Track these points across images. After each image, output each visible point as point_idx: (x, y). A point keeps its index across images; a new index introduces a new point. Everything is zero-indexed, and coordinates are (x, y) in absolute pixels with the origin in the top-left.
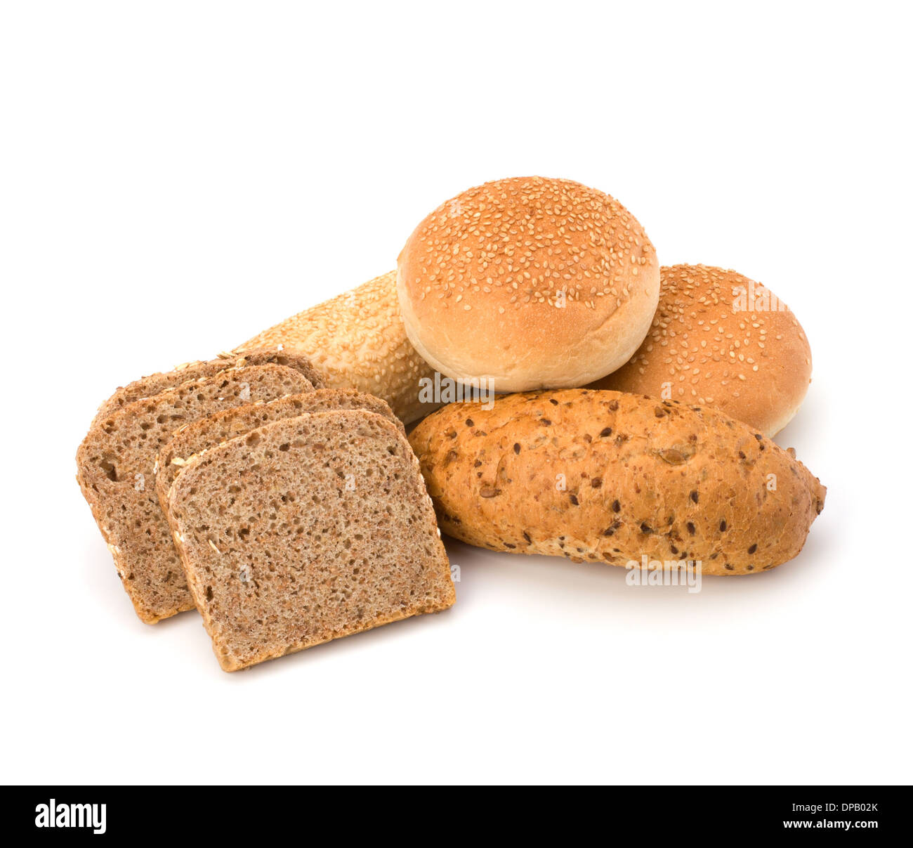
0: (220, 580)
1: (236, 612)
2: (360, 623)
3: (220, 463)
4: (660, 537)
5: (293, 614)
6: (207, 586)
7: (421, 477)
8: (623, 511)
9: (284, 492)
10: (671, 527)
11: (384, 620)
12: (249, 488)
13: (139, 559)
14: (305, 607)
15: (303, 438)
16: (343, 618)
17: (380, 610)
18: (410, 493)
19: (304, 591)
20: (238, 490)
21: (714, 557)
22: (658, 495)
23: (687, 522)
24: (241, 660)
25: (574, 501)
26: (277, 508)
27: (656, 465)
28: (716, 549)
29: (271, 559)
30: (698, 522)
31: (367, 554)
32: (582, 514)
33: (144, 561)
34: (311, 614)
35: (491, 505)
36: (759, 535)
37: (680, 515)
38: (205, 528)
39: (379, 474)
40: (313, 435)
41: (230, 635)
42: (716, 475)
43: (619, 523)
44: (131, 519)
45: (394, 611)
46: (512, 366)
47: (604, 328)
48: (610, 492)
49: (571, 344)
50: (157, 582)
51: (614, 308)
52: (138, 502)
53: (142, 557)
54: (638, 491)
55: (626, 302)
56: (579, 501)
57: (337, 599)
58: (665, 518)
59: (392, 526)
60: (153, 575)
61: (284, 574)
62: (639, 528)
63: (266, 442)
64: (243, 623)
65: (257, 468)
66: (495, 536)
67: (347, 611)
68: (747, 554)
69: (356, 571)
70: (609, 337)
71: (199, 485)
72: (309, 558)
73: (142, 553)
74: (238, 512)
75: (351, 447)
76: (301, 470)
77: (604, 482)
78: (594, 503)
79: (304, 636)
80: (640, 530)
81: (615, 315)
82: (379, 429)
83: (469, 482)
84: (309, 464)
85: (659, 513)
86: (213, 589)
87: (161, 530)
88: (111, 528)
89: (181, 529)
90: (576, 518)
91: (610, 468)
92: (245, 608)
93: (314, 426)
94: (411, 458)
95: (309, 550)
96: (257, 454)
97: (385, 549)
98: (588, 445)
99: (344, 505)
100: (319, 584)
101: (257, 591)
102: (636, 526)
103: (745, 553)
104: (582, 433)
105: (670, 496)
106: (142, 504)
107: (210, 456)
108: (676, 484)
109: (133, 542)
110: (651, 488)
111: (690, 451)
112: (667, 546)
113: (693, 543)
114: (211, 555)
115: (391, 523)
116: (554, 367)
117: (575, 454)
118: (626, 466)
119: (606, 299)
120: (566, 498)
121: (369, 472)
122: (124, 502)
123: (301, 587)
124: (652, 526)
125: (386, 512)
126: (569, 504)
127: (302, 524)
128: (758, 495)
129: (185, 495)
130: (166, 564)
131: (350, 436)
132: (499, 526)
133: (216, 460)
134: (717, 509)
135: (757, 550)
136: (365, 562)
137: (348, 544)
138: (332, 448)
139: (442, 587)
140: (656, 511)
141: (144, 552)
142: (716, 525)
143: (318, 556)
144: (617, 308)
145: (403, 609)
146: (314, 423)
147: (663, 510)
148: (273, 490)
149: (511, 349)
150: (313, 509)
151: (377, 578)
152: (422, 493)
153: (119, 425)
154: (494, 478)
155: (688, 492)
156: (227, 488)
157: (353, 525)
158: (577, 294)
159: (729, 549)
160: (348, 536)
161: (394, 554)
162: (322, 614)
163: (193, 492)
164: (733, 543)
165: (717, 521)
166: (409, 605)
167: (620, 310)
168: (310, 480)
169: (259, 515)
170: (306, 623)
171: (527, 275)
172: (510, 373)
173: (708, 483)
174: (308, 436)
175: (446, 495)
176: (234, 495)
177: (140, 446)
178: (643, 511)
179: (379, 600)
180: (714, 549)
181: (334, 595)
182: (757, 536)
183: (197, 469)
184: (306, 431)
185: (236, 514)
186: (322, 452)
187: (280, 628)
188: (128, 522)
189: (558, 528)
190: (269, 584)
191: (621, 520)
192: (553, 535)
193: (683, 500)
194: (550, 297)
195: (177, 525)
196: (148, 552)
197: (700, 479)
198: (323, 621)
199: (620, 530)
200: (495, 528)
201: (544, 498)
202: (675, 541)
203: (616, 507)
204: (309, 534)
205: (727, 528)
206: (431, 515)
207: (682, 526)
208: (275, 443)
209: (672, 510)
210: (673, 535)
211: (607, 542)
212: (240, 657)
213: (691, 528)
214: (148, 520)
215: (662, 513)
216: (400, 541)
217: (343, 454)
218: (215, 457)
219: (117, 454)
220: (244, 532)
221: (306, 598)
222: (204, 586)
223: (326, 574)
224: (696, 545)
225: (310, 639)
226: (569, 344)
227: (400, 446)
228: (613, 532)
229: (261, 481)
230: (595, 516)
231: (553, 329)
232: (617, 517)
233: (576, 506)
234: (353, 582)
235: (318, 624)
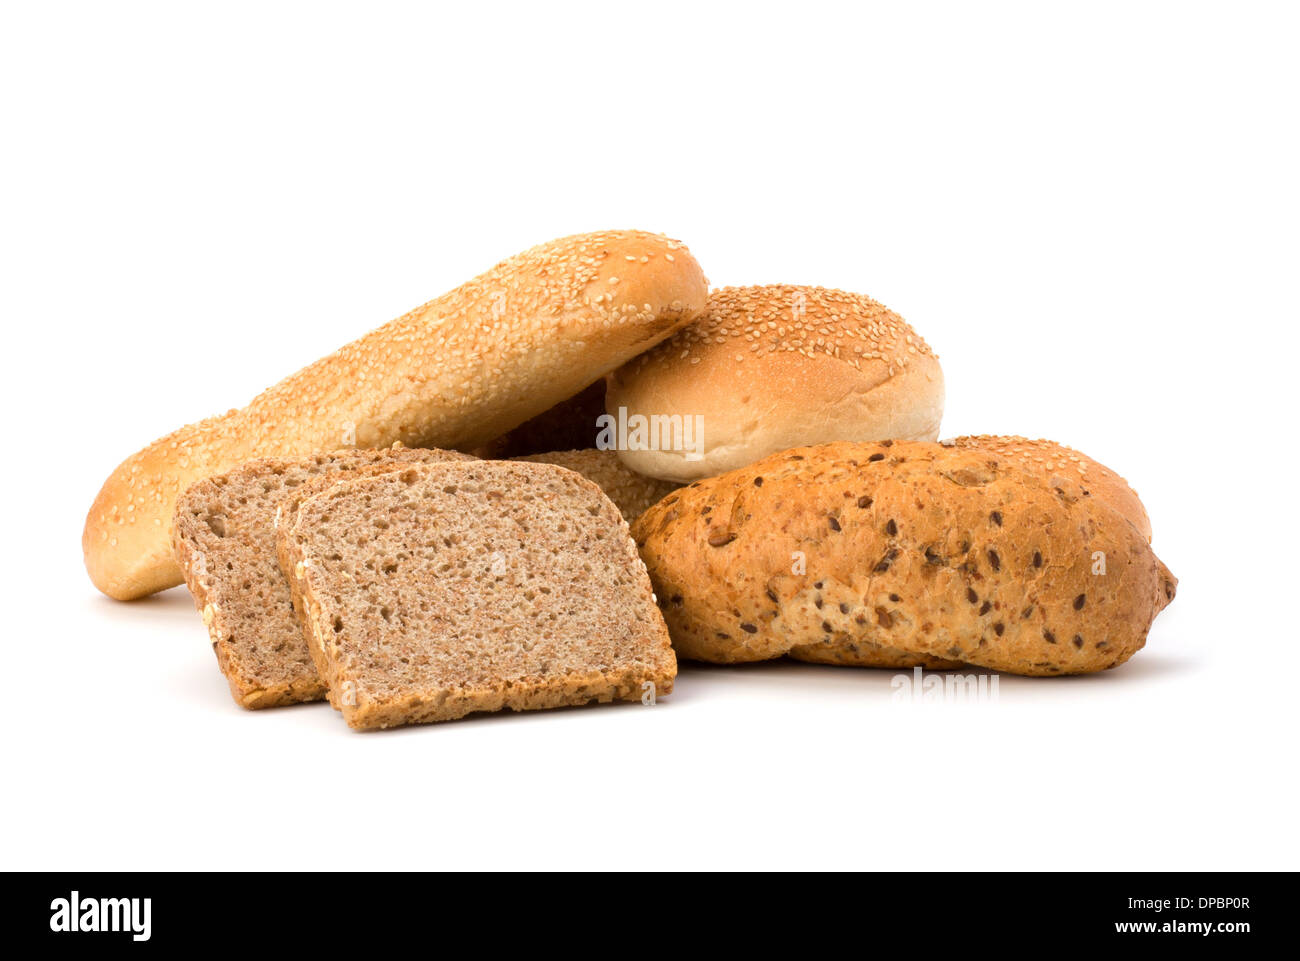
0: (352, 611)
1: (373, 646)
2: (543, 677)
3: (363, 495)
4: (953, 571)
5: (451, 658)
6: (335, 615)
7: (632, 541)
8: (900, 533)
9: (447, 535)
10: (966, 556)
11: (576, 678)
12: (399, 524)
13: (242, 624)
14: (468, 652)
15: (474, 484)
16: (519, 669)
17: (572, 667)
18: (616, 555)
19: (467, 636)
20: (385, 526)
21: (1027, 613)
22: (948, 512)
23: (988, 549)
24: (375, 698)
25: (836, 527)
26: (436, 550)
27: (944, 485)
28: (1029, 596)
29: (424, 599)
30: (1002, 549)
31: (556, 609)
32: (846, 541)
33: (250, 626)
34: (475, 661)
35: (724, 557)
36: (1087, 579)
37: (978, 539)
38: (337, 557)
39: (575, 531)
40: (488, 483)
41: (362, 669)
42: (1025, 497)
43: (896, 550)
44: (238, 578)
45: (590, 669)
46: (753, 426)
47: (874, 394)
48: (883, 510)
49: (830, 401)
50: (265, 650)
51: (886, 376)
52: (249, 561)
53: (248, 621)
54: (921, 507)
55: (901, 374)
56: (841, 525)
57: (511, 649)
58: (958, 542)
59: (590, 584)
60: (261, 641)
61: (441, 614)
62: (923, 554)
63: (426, 482)
64: (381, 660)
65: (412, 507)
66: (729, 609)
67: (525, 663)
68: (1072, 609)
69: (540, 625)
70: (880, 406)
71: (334, 514)
72: (476, 604)
73: (249, 617)
74: (384, 547)
75: (538, 500)
76: (469, 514)
77: (875, 500)
78: (862, 524)
79: (464, 683)
80: (925, 558)
81: (887, 384)
82: (576, 487)
83: (695, 534)
84: (481, 510)
85: (950, 536)
86: (343, 619)
87: (277, 594)
88: (209, 584)
89: (305, 553)
90: (838, 547)
91: (883, 484)
92: (384, 644)
93: (490, 473)
94: (619, 521)
95: (477, 595)
96: (413, 493)
97: (580, 606)
98: (853, 468)
99: (528, 557)
100: (489, 632)
101: (403, 628)
102: (918, 552)
103: (1069, 606)
104: (844, 459)
105: (963, 513)
106: (254, 565)
107: (351, 487)
108: (971, 501)
109: (238, 603)
110: (938, 504)
111: (989, 477)
112: (963, 588)
113: (997, 583)
114: (344, 585)
115: (590, 581)
116: (809, 427)
117: (835, 476)
118: (904, 482)
119: (874, 363)
120: (824, 522)
121: (562, 529)
122: (230, 559)
123: (463, 633)
124: (941, 552)
125: (583, 570)
126: (828, 530)
127: (467, 568)
128: (1083, 529)
129: (313, 520)
130: (280, 631)
131: (538, 489)
132: (734, 583)
133: (359, 492)
134: (1029, 534)
135: (1085, 604)
136: (553, 617)
137: (531, 597)
138: (513, 499)
139: (658, 655)
140: (945, 531)
141: (251, 616)
142: (1026, 556)
143: (489, 603)
144: (890, 378)
145: (603, 671)
146: (490, 470)
147: (954, 531)
148: (431, 530)
149: (751, 402)
150: (485, 555)
151: (568, 634)
152: (632, 556)
153: (233, 480)
154: (728, 520)
155: (988, 511)
156: (371, 521)
157: (538, 578)
158: (837, 349)
159: (1048, 597)
160: (530, 587)
161: (592, 613)
162: (491, 663)
163: (325, 519)
164: (1053, 587)
165: (1029, 551)
166: (612, 666)
167: (893, 380)
168: (482, 526)
169: (412, 553)
170: (469, 669)
171: (773, 325)
172: (750, 438)
173: (1016, 504)
174: (482, 483)
175: (664, 561)
176: (380, 530)
177: (259, 505)
178: (927, 531)
179: (571, 657)
180: (1026, 596)
181: (509, 645)
182: (1085, 580)
183: (332, 498)
184: (479, 477)
185: (380, 548)
186: (500, 500)
187: (432, 670)
188: (234, 581)
189: (814, 566)
190: (421, 623)
191: (898, 546)
192: (807, 583)
193: (982, 520)
194: (802, 347)
195: (300, 552)
196: (256, 616)
197: (1003, 501)
198: (492, 670)
199: (898, 560)
200: (729, 590)
201: (796, 528)
202: (973, 579)
203: (892, 529)
204: (478, 579)
205: (1043, 563)
206: (645, 579)
207: (981, 554)
208: (438, 484)
209: (967, 533)
210: (969, 570)
211: (881, 583)
212: (373, 695)
213: (994, 559)
214: (260, 583)
215: (953, 535)
216: (601, 601)
217: (528, 506)
218: (357, 488)
219: (229, 509)
220: (391, 569)
221: (469, 643)
222: (332, 615)
223: (498, 623)
224: (1001, 587)
225: (472, 686)
226: (828, 401)
227: (604, 507)
228: (887, 565)
229: (417, 521)
230: (862, 541)
231: (806, 379)
232: (893, 542)
233: (837, 533)
234: (535, 635)
235: (484, 673)
